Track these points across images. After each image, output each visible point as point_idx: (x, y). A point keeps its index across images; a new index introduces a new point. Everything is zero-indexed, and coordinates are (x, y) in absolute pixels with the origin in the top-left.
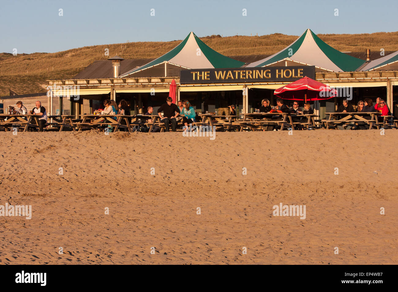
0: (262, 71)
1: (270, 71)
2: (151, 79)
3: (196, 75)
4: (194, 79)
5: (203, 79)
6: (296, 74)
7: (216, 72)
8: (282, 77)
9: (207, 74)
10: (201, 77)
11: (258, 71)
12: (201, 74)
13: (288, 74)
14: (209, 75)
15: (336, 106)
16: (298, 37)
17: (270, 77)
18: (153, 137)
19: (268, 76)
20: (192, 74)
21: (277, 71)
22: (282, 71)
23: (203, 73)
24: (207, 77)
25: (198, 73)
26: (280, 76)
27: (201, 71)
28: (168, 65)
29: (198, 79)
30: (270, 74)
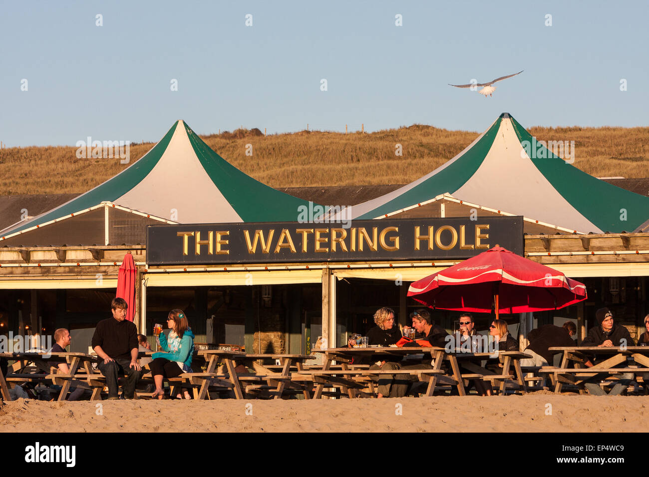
0: (376, 230)
1: (397, 229)
2: (65, 252)
3: (192, 240)
4: (186, 252)
5: (211, 251)
6: (470, 238)
7: (247, 233)
8: (431, 246)
9: (223, 238)
10: (204, 248)
11: (364, 230)
12: (204, 237)
13: (447, 238)
14: (227, 242)
15: (583, 327)
16: (476, 134)
17: (397, 246)
18: (71, 414)
19: (392, 244)
20: (182, 238)
21: (418, 230)
22: (431, 229)
23: (211, 234)
24: (223, 247)
25: (198, 235)
26: (424, 243)
27: (204, 229)
28: (114, 212)
29: (198, 251)
30: (397, 240)
